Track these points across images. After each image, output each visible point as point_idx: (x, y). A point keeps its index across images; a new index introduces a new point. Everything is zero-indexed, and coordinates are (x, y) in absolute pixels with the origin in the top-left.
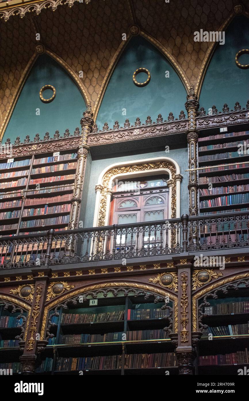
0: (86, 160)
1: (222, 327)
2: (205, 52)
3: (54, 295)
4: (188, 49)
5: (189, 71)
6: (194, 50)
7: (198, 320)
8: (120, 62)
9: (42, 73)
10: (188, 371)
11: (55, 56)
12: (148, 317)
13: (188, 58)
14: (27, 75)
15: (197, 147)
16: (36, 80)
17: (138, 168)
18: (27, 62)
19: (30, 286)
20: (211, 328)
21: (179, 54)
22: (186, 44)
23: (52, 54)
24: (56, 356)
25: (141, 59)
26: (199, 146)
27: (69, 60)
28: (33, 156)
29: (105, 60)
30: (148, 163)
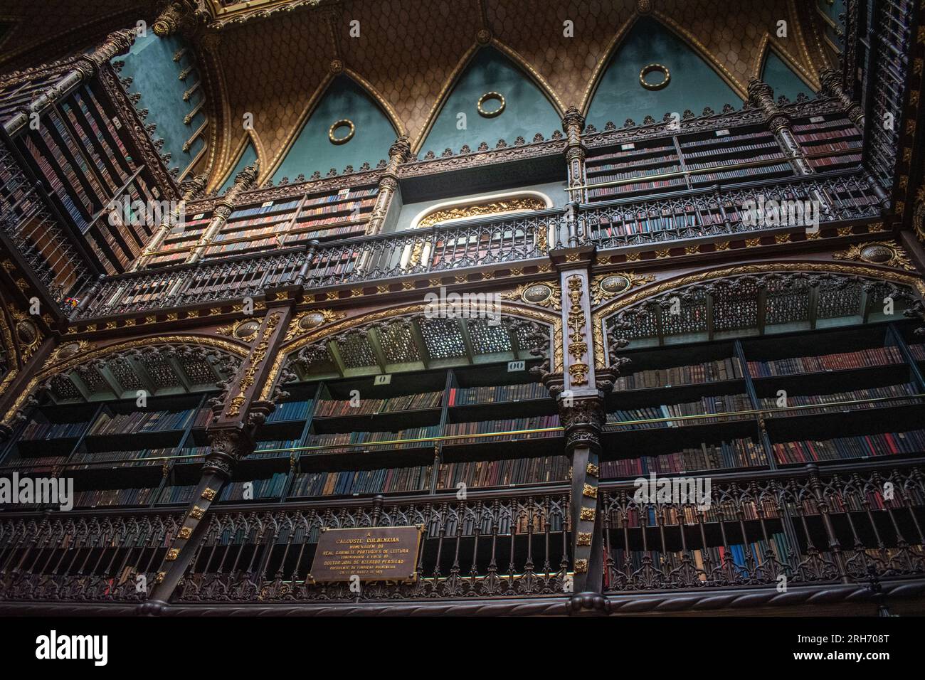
0: (392, 195)
1: (648, 409)
2: (592, 70)
3: (302, 330)
4: (566, 66)
5: (566, 95)
6: (575, 66)
7: (606, 351)
8: (457, 85)
9: (337, 104)
10: (590, 437)
11: (358, 78)
12: (491, 400)
13: (565, 80)
14: (313, 107)
15: (584, 168)
16: (326, 114)
17: (479, 211)
18: (316, 89)
19: (257, 322)
20: (625, 412)
21: (551, 73)
22: (562, 59)
23: (354, 74)
24: (296, 471)
25: (492, 80)
26: (587, 167)
27: (379, 85)
28: (306, 196)
29: (435, 83)
30: (497, 201)
